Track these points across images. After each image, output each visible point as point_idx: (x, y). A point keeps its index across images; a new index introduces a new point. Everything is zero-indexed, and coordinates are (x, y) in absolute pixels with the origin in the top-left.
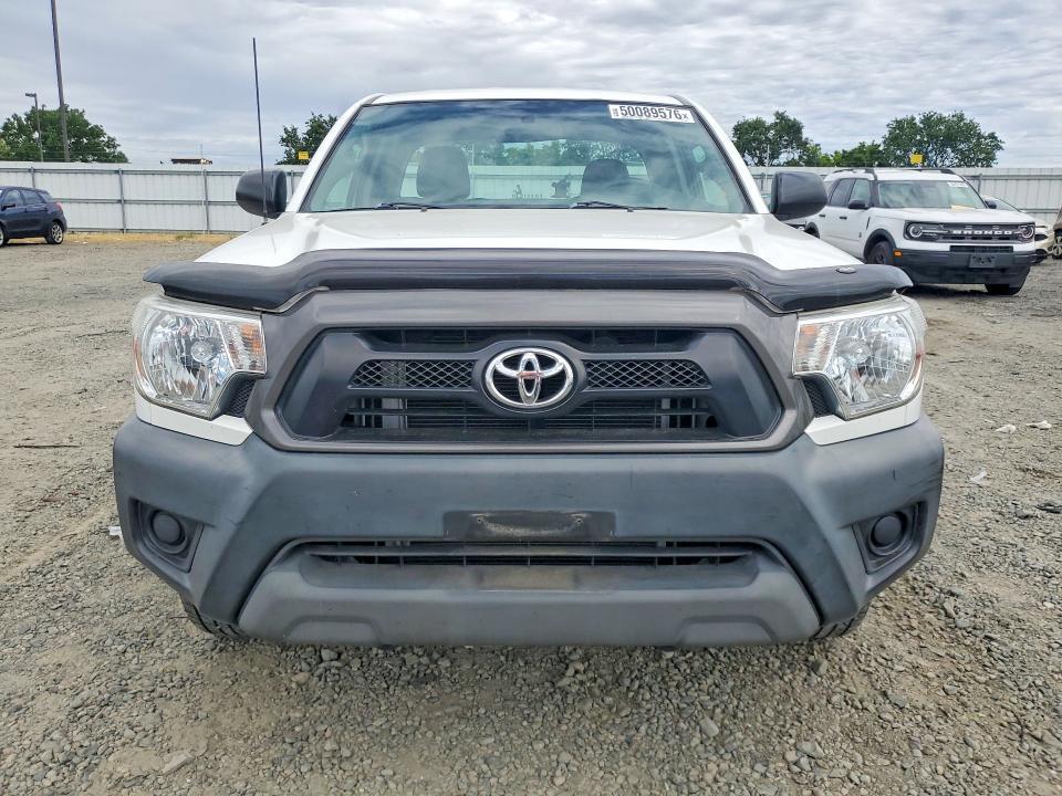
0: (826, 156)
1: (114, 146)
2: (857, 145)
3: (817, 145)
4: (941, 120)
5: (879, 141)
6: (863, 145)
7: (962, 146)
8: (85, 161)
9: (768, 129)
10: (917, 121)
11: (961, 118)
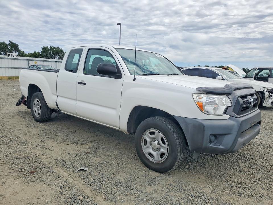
0: (26, 54)
2: (34, 52)
3: (24, 51)
4: (54, 48)
5: (40, 51)
6: (35, 52)
7: (60, 55)
9: (7, 45)
10: (49, 48)
11: (59, 48)
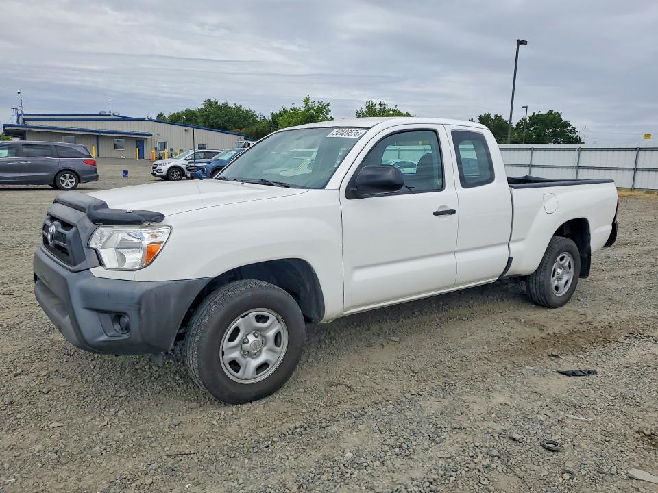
1: (575, 132)
8: (556, 142)
